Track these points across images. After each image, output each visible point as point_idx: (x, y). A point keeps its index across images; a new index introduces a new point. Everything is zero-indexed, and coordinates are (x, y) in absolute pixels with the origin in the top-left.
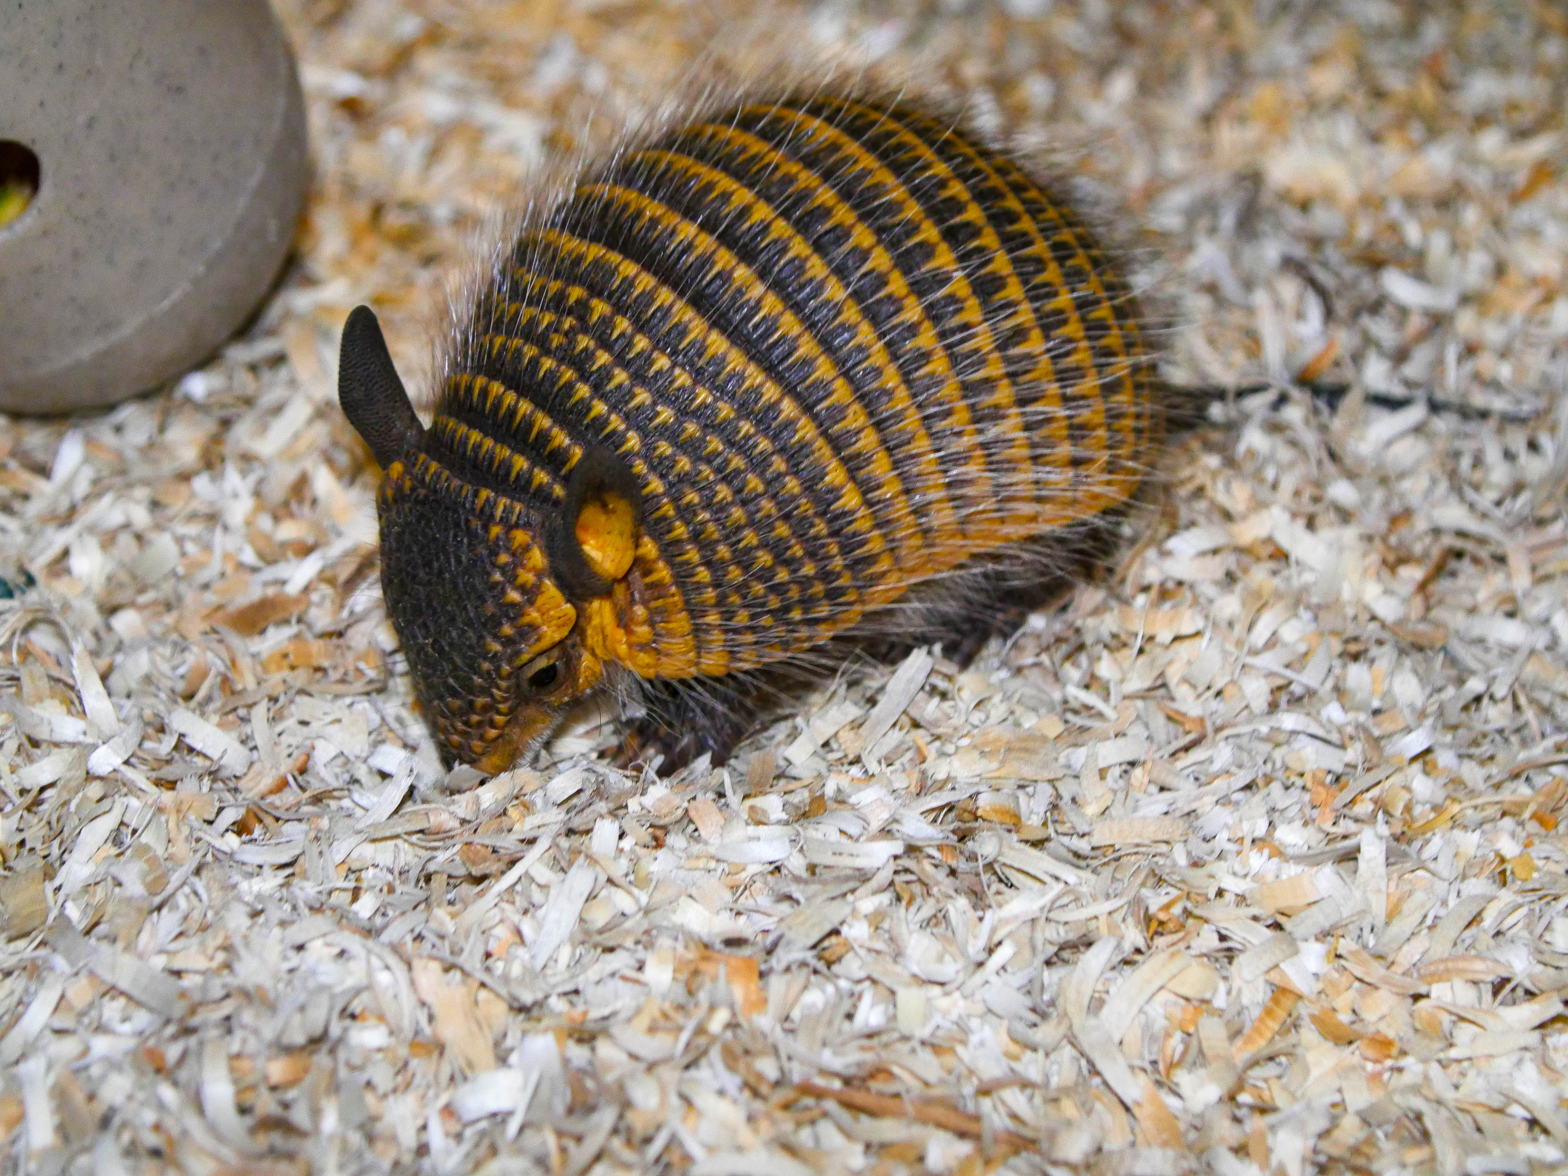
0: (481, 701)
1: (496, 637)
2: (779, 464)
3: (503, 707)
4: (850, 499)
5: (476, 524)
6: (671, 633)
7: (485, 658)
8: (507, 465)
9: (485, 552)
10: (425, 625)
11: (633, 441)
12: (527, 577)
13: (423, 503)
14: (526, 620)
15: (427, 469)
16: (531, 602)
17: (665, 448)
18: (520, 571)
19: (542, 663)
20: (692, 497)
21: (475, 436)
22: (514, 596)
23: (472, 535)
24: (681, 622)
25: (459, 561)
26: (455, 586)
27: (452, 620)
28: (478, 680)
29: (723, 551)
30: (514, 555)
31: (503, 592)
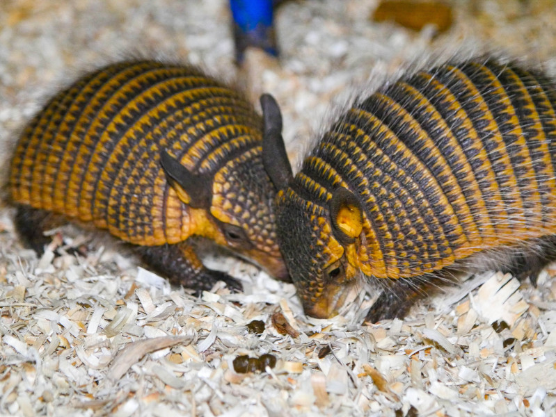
0: (312, 282)
1: (315, 258)
2: (421, 194)
3: (321, 284)
4: (448, 210)
5: (306, 215)
6: (375, 258)
7: (312, 266)
8: (319, 191)
9: (310, 226)
10: (290, 253)
11: (365, 181)
12: (324, 235)
13: (288, 206)
14: (325, 251)
15: (290, 193)
16: (327, 245)
17: (377, 185)
18: (322, 233)
19: (333, 268)
20: (386, 204)
21: (309, 180)
22: (320, 242)
23: (304, 218)
24: (379, 254)
25: (301, 229)
26: (300, 239)
27: (300, 251)
28: (310, 274)
29: (397, 226)
30: (319, 227)
31: (316, 241)
